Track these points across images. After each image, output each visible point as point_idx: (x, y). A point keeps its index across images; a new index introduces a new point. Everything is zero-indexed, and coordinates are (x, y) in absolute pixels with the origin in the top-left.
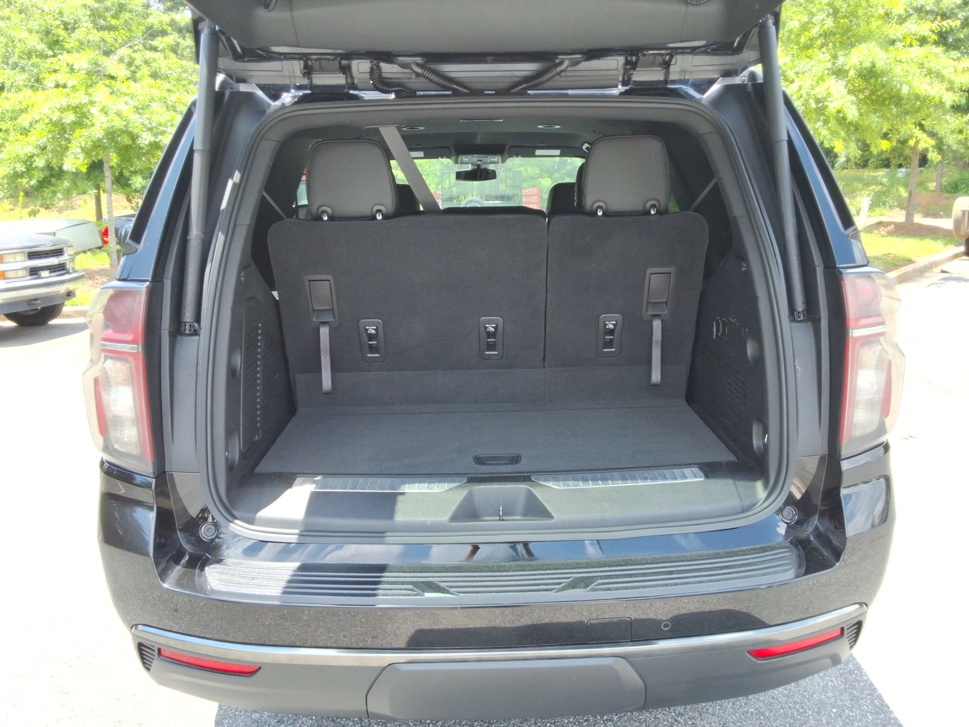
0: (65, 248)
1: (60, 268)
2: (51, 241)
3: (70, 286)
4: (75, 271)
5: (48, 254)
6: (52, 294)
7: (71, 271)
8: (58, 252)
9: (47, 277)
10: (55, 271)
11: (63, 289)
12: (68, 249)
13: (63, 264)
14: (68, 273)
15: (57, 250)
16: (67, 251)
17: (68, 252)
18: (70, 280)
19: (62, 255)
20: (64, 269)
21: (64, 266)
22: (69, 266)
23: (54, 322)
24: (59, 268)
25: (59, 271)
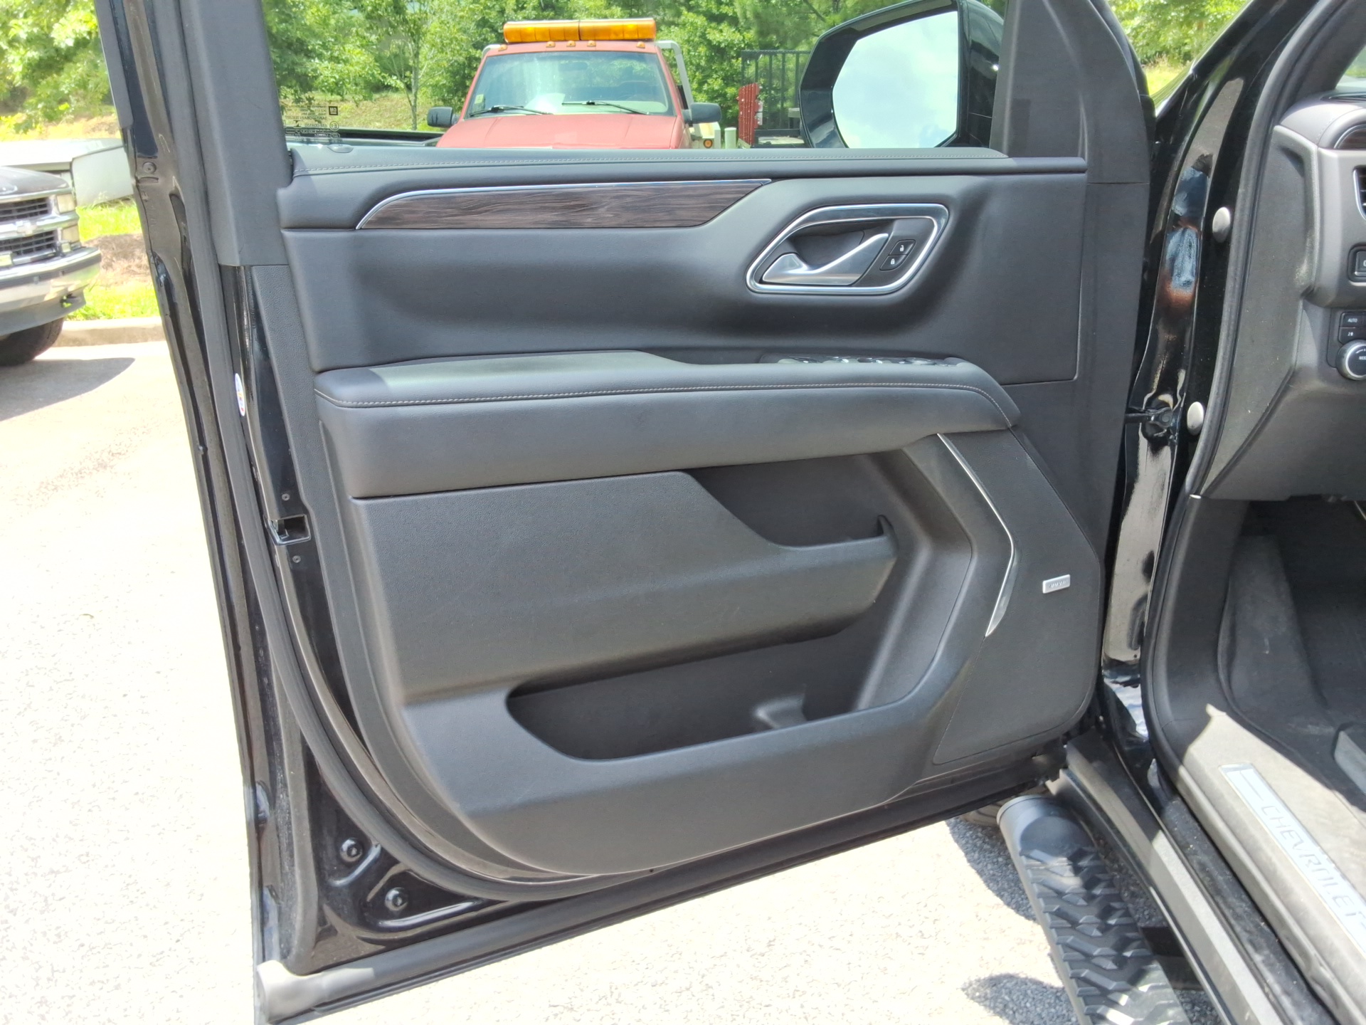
0: (52, 198)
1: (44, 243)
2: (15, 182)
3: (71, 283)
4: (76, 248)
5: (10, 212)
6: (22, 306)
7: (66, 250)
8: (37, 207)
9: (7, 267)
10: (27, 252)
11: (52, 290)
12: (60, 199)
13: (51, 233)
14: (59, 254)
15: (33, 201)
16: (57, 204)
17: (59, 206)
18: (66, 271)
19: (45, 212)
20: (50, 247)
21: (52, 239)
22: (63, 240)
23: (49, 355)
24: (37, 243)
25: (39, 249)
